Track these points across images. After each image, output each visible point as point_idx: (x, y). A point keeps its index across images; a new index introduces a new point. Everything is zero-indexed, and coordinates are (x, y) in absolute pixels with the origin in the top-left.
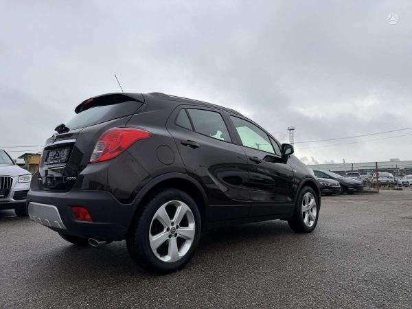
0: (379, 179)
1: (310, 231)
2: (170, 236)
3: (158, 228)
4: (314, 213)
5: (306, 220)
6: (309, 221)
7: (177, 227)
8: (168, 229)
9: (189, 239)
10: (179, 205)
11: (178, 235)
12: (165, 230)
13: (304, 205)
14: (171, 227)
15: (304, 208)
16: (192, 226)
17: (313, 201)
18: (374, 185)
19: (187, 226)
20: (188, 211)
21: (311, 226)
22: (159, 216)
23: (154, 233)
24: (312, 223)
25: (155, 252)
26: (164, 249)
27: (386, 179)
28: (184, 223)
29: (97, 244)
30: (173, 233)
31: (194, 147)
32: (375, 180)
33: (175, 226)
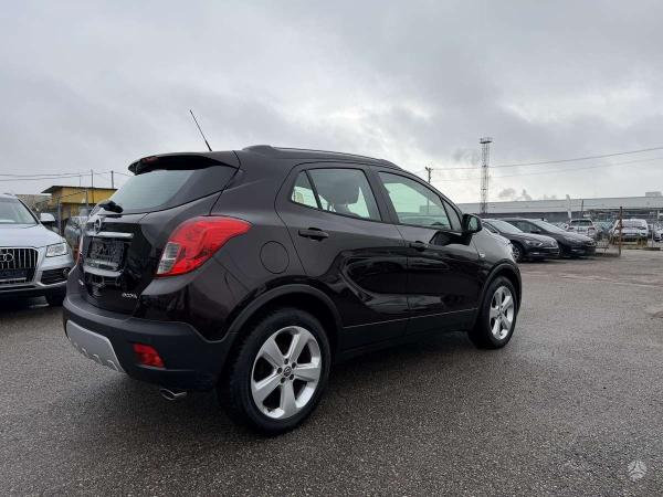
0: (624, 231)
1: (501, 345)
2: (283, 380)
3: (264, 369)
4: (510, 318)
5: (495, 331)
6: (501, 328)
7: (294, 365)
8: (279, 371)
9: (312, 380)
10: (297, 332)
11: (295, 377)
12: (275, 372)
13: (494, 306)
14: (284, 367)
15: (494, 311)
16: (316, 362)
17: (508, 298)
18: (614, 241)
19: (309, 361)
20: (310, 340)
21: (502, 338)
22: (265, 353)
23: (258, 379)
24: (505, 333)
25: (260, 406)
26: (273, 400)
27: (635, 231)
28: (305, 357)
29: (173, 397)
30: (288, 375)
31: (320, 238)
32: (617, 231)
33: (290, 364)
